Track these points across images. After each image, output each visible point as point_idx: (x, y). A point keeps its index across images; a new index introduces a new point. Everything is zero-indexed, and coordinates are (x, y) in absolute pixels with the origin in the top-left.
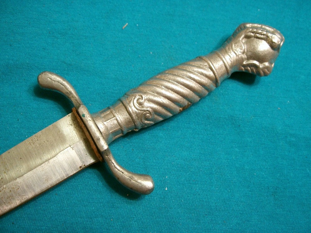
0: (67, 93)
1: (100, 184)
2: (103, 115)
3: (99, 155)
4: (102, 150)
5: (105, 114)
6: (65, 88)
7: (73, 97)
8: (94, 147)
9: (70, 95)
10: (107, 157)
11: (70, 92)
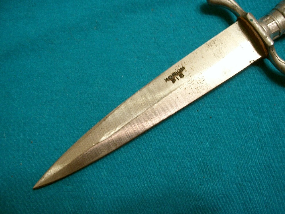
0: (233, 6)
1: (262, 77)
2: (264, 20)
3: (266, 50)
4: (269, 45)
5: (266, 19)
6: (231, 3)
7: (238, 9)
8: (262, 44)
9: (235, 8)
10: (272, 51)
11: (235, 6)
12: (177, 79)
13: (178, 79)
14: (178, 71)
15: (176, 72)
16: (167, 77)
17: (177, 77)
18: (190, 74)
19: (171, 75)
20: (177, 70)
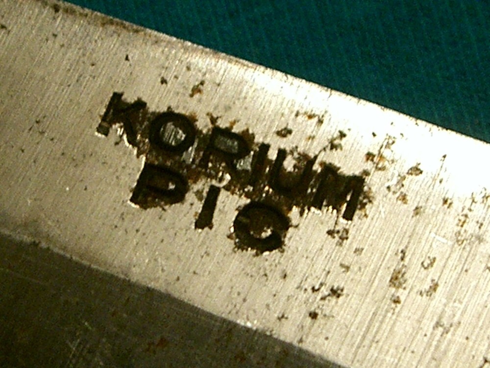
12: (193, 205)
13: (204, 220)
14: (289, 164)
15: (265, 148)
16: (156, 105)
17: (223, 195)
18: (335, 293)
19: (203, 125)
20: (286, 144)
